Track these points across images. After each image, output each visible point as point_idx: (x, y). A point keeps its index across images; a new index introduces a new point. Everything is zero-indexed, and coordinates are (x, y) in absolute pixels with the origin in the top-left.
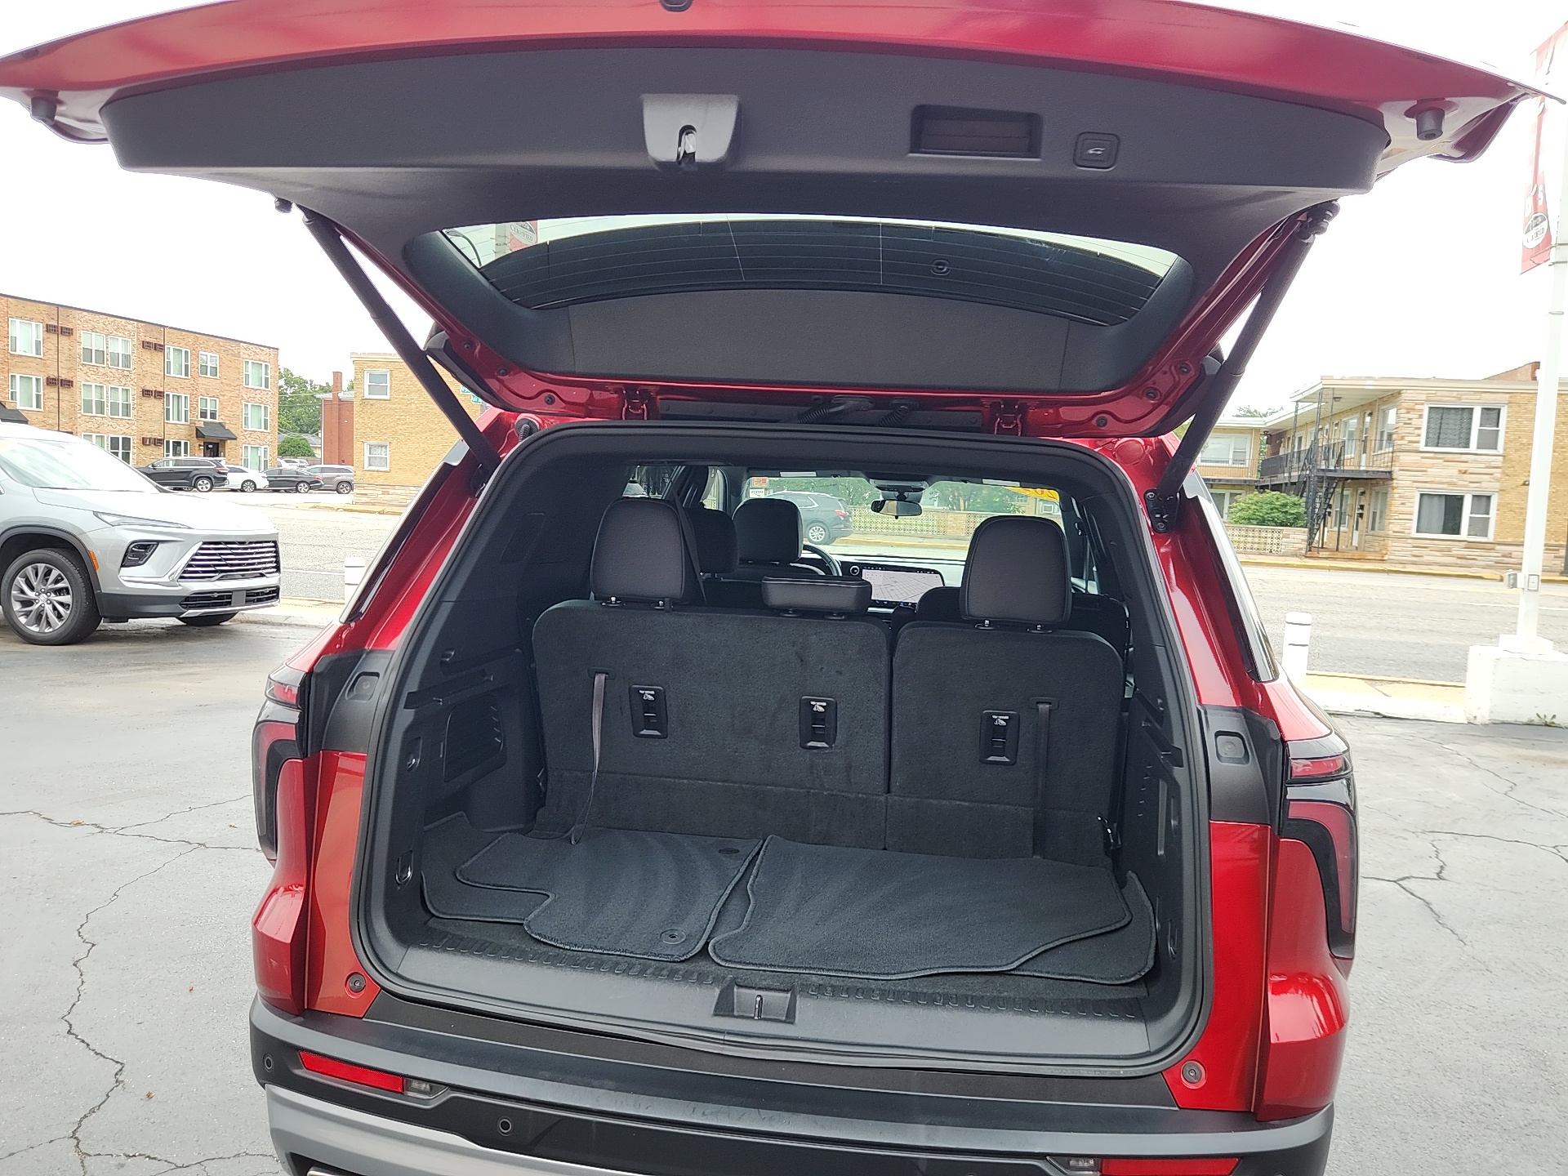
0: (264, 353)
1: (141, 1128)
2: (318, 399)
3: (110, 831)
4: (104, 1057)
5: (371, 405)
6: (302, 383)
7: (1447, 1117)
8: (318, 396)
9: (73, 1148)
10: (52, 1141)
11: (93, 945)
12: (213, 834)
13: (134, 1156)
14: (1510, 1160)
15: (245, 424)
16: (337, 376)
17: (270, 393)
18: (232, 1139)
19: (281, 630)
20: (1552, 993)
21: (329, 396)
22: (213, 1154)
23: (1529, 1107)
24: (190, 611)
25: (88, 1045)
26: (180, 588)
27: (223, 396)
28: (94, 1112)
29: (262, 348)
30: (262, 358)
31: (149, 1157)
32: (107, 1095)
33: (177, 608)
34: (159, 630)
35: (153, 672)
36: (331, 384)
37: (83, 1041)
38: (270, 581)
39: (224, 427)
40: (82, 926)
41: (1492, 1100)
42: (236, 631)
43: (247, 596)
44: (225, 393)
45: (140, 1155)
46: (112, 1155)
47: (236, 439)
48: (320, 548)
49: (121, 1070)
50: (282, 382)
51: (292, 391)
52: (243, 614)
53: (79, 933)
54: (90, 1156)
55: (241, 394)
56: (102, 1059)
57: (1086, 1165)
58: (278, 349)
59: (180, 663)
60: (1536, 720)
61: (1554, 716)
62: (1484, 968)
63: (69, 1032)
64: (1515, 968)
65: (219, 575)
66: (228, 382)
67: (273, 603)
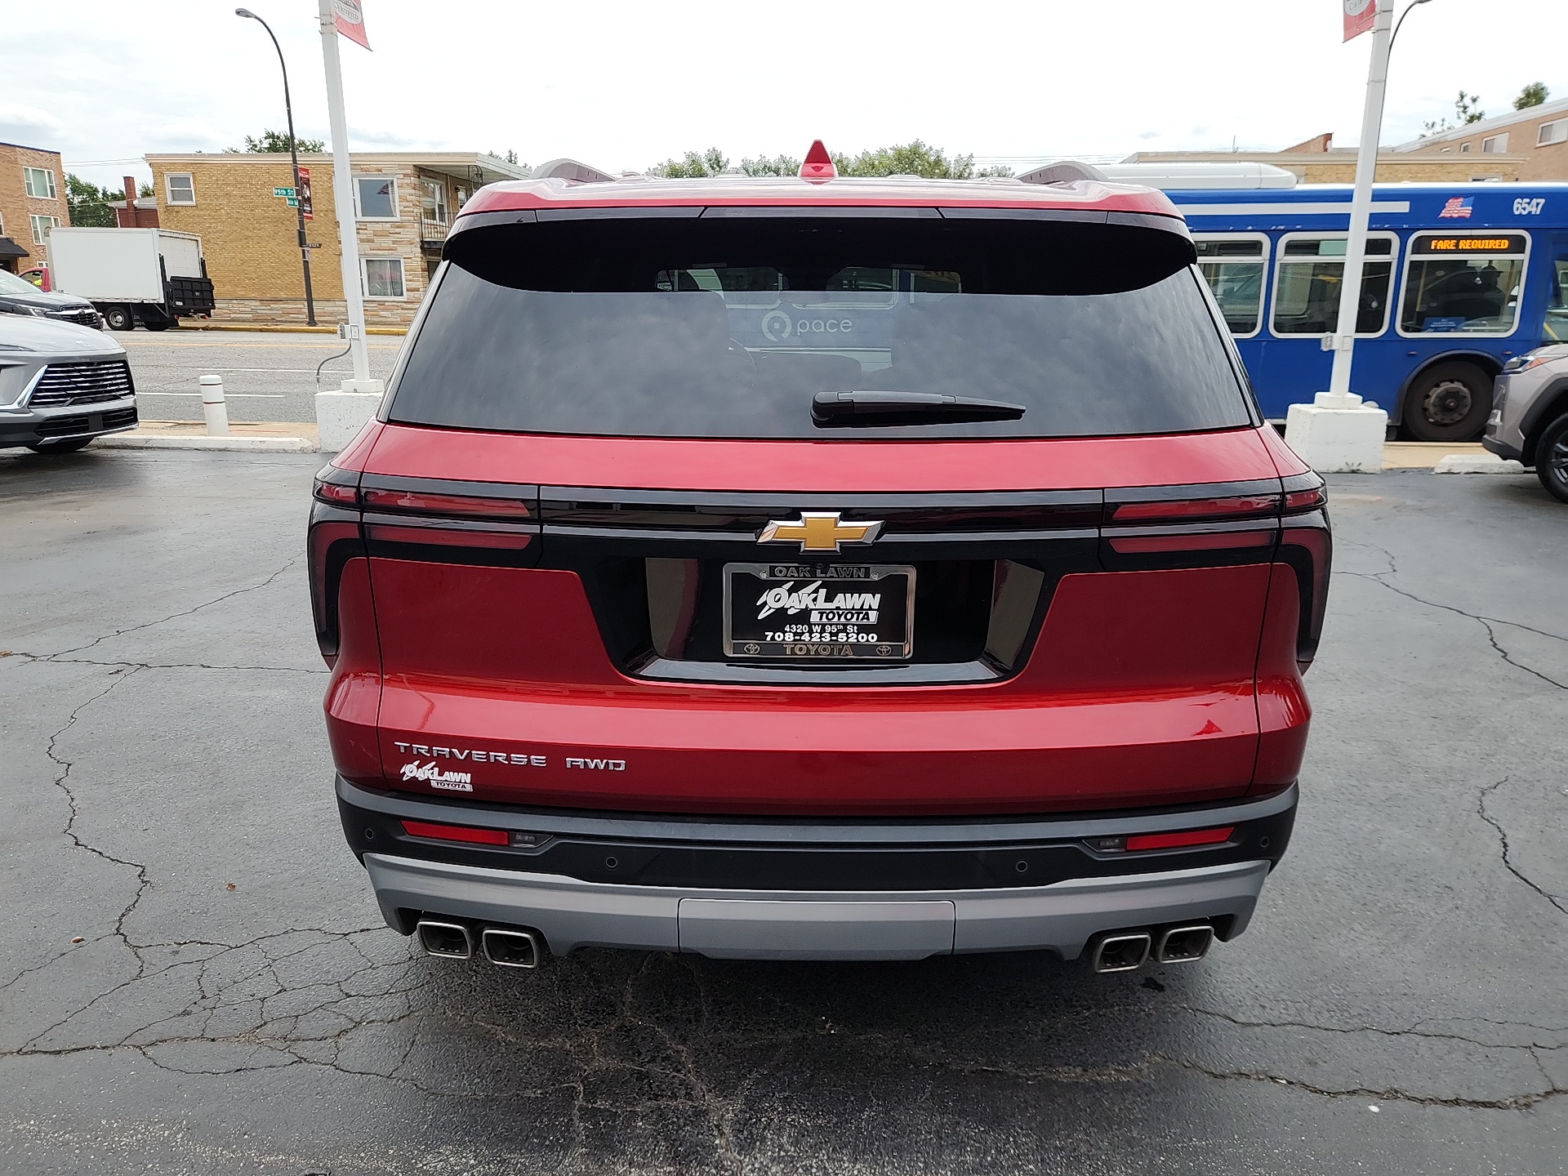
0: (44, 158)
1: (183, 919)
2: (110, 208)
3: (43, 658)
4: (121, 862)
5: (177, 212)
6: (93, 192)
7: (1325, 799)
8: (109, 204)
9: (122, 943)
10: (98, 939)
11: (69, 765)
12: (152, 654)
13: (185, 943)
14: (1379, 827)
15: (36, 238)
16: (128, 181)
17: (58, 203)
18: (276, 920)
19: (144, 454)
20: (1392, 693)
21: (123, 204)
22: (262, 934)
23: (1388, 785)
24: (46, 439)
25: (100, 853)
26: (31, 415)
27: (6, 208)
28: (130, 910)
29: (41, 153)
30: (43, 164)
31: (200, 942)
32: (138, 895)
33: (32, 436)
34: (13, 460)
35: (24, 502)
36: (123, 189)
37: (94, 851)
38: (126, 402)
39: (13, 243)
40: (50, 748)
41: (1357, 782)
42: (96, 457)
43: (104, 420)
44: (8, 205)
45: (191, 942)
46: (163, 945)
47: (28, 255)
48: (153, 368)
49: (143, 872)
50: (68, 191)
51: (80, 200)
52: (98, 439)
53: (50, 755)
54: (141, 948)
55: (25, 206)
56: (120, 864)
57: (1112, 844)
58: (59, 153)
59: (48, 492)
60: (1346, 469)
61: (1360, 464)
62: (1334, 678)
63: (76, 844)
64: (1359, 677)
65: (70, 400)
66: (8, 193)
67: (133, 426)
